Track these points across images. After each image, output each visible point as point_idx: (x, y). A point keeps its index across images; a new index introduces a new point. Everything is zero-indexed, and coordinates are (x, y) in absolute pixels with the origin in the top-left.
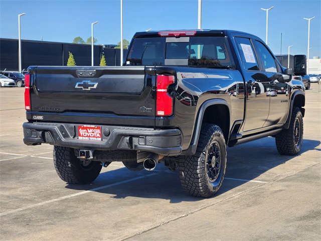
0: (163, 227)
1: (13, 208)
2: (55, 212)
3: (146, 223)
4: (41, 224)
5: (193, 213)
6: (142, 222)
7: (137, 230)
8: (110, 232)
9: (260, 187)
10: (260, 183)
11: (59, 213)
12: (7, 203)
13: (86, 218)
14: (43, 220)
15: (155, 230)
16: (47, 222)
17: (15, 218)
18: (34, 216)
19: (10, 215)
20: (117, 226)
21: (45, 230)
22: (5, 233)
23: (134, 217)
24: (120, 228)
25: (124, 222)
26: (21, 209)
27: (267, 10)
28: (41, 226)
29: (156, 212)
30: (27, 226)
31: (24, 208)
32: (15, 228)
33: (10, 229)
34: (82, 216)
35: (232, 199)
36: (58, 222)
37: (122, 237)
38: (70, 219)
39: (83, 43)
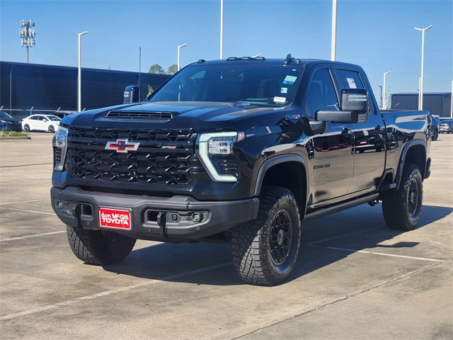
0: (319, 311)
1: (123, 286)
2: (177, 291)
3: (296, 306)
4: (163, 304)
5: (353, 296)
6: (292, 304)
7: (287, 314)
8: (254, 315)
9: (436, 267)
10: (435, 262)
11: (183, 292)
12: (113, 279)
13: (218, 299)
14: (165, 300)
15: (310, 314)
16: (171, 302)
17: (129, 297)
18: (152, 295)
19: (121, 293)
20: (259, 308)
21: (171, 311)
22: (122, 314)
23: (280, 299)
24: (265, 312)
25: (268, 304)
26: (133, 287)
27: (423, 30)
28: (164, 306)
29: (306, 293)
30: (147, 307)
31: (137, 286)
32: (132, 308)
33: (126, 309)
34: (213, 296)
35: (401, 280)
36: (185, 302)
37: (271, 321)
38: (198, 299)
39: (163, 73)
